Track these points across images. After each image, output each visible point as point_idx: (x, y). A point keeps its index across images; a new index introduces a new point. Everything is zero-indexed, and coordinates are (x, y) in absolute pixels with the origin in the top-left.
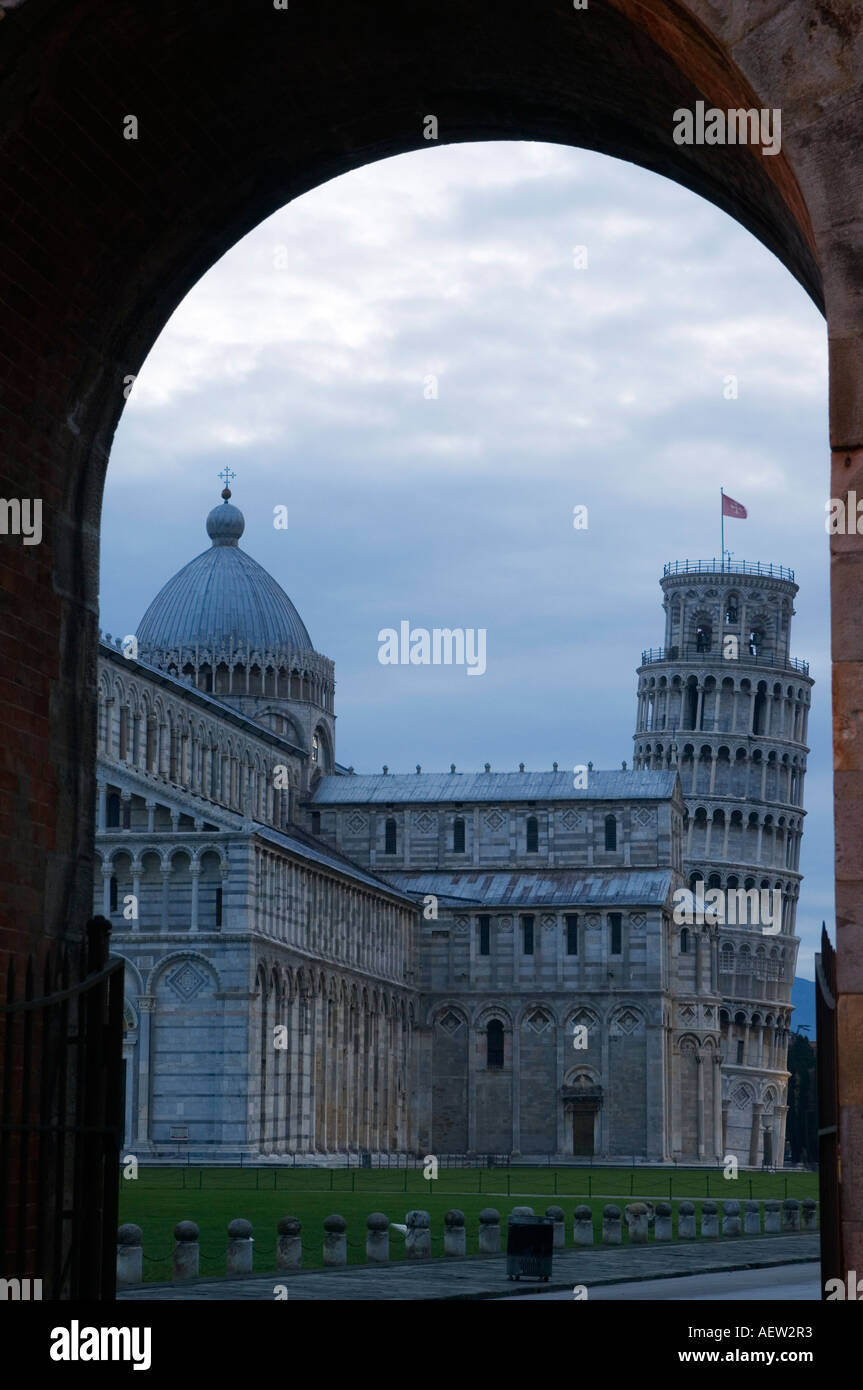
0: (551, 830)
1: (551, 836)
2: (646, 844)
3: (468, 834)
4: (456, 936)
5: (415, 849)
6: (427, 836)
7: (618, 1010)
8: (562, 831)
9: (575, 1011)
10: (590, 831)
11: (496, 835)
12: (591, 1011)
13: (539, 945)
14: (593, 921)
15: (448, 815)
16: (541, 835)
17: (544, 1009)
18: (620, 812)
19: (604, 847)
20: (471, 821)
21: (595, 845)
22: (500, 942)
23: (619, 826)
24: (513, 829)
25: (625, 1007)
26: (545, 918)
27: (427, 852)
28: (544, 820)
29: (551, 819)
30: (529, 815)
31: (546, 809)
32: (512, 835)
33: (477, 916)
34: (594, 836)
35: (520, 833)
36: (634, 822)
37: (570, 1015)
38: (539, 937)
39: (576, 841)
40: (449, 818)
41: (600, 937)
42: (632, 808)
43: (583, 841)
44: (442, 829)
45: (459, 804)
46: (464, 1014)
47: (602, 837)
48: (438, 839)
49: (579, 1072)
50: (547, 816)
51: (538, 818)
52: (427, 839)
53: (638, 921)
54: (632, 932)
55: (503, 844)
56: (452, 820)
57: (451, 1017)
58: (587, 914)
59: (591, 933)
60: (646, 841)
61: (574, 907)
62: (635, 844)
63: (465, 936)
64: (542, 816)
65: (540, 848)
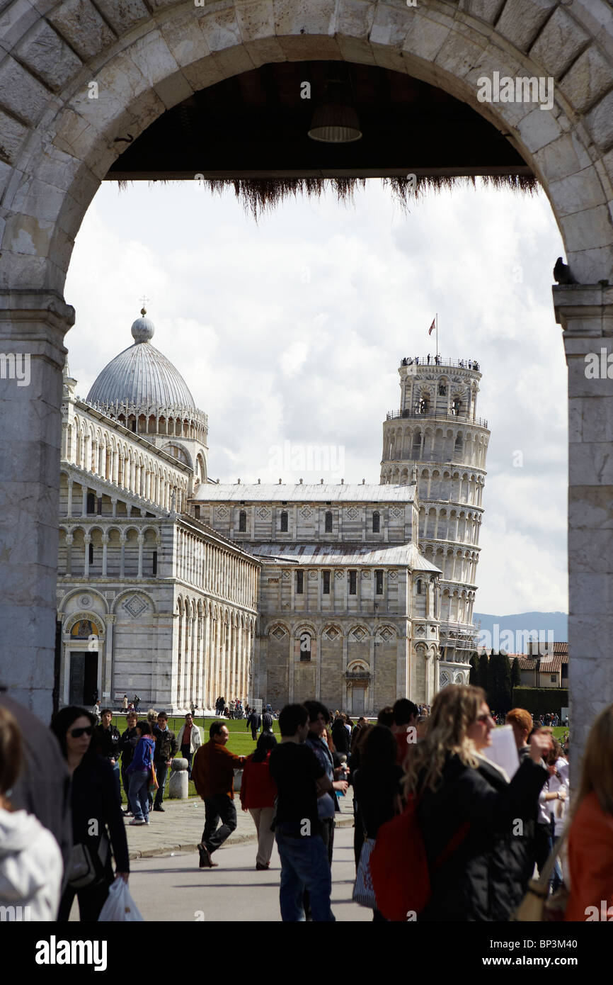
0: (340, 519)
1: (340, 523)
2: (398, 529)
3: (289, 521)
4: (283, 582)
5: (258, 529)
6: (265, 521)
7: (380, 628)
8: (347, 520)
9: (354, 627)
10: (364, 520)
11: (307, 522)
12: (363, 628)
13: (333, 588)
14: (366, 575)
15: (278, 509)
16: (334, 522)
17: (335, 626)
18: (382, 510)
19: (372, 530)
20: (292, 513)
21: (367, 528)
22: (310, 586)
23: (381, 518)
24: (317, 519)
25: (384, 626)
26: (337, 572)
27: (265, 531)
28: (336, 513)
29: (340, 513)
30: (327, 510)
31: (337, 507)
32: (317, 522)
33: (296, 570)
34: (366, 523)
35: (322, 521)
36: (390, 515)
37: (351, 630)
38: (333, 583)
39: (355, 526)
40: (279, 511)
41: (370, 584)
42: (389, 507)
43: (360, 526)
44: (275, 517)
45: (284, 503)
46: (287, 628)
47: (371, 524)
48: (271, 523)
49: (356, 664)
50: (338, 511)
51: (332, 512)
52: (264, 523)
53: (393, 575)
54: (390, 581)
55: (311, 527)
56: (280, 512)
57: (279, 630)
58: (362, 570)
59: (365, 581)
60: (397, 527)
61: (355, 565)
62: (391, 529)
63: (288, 582)
64: (335, 510)
65: (333, 530)
